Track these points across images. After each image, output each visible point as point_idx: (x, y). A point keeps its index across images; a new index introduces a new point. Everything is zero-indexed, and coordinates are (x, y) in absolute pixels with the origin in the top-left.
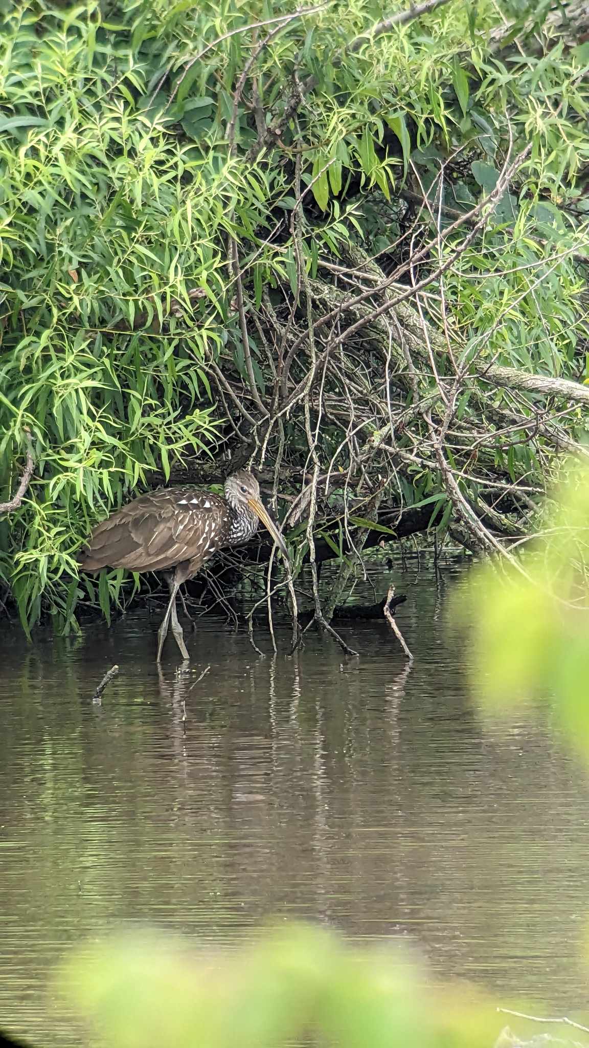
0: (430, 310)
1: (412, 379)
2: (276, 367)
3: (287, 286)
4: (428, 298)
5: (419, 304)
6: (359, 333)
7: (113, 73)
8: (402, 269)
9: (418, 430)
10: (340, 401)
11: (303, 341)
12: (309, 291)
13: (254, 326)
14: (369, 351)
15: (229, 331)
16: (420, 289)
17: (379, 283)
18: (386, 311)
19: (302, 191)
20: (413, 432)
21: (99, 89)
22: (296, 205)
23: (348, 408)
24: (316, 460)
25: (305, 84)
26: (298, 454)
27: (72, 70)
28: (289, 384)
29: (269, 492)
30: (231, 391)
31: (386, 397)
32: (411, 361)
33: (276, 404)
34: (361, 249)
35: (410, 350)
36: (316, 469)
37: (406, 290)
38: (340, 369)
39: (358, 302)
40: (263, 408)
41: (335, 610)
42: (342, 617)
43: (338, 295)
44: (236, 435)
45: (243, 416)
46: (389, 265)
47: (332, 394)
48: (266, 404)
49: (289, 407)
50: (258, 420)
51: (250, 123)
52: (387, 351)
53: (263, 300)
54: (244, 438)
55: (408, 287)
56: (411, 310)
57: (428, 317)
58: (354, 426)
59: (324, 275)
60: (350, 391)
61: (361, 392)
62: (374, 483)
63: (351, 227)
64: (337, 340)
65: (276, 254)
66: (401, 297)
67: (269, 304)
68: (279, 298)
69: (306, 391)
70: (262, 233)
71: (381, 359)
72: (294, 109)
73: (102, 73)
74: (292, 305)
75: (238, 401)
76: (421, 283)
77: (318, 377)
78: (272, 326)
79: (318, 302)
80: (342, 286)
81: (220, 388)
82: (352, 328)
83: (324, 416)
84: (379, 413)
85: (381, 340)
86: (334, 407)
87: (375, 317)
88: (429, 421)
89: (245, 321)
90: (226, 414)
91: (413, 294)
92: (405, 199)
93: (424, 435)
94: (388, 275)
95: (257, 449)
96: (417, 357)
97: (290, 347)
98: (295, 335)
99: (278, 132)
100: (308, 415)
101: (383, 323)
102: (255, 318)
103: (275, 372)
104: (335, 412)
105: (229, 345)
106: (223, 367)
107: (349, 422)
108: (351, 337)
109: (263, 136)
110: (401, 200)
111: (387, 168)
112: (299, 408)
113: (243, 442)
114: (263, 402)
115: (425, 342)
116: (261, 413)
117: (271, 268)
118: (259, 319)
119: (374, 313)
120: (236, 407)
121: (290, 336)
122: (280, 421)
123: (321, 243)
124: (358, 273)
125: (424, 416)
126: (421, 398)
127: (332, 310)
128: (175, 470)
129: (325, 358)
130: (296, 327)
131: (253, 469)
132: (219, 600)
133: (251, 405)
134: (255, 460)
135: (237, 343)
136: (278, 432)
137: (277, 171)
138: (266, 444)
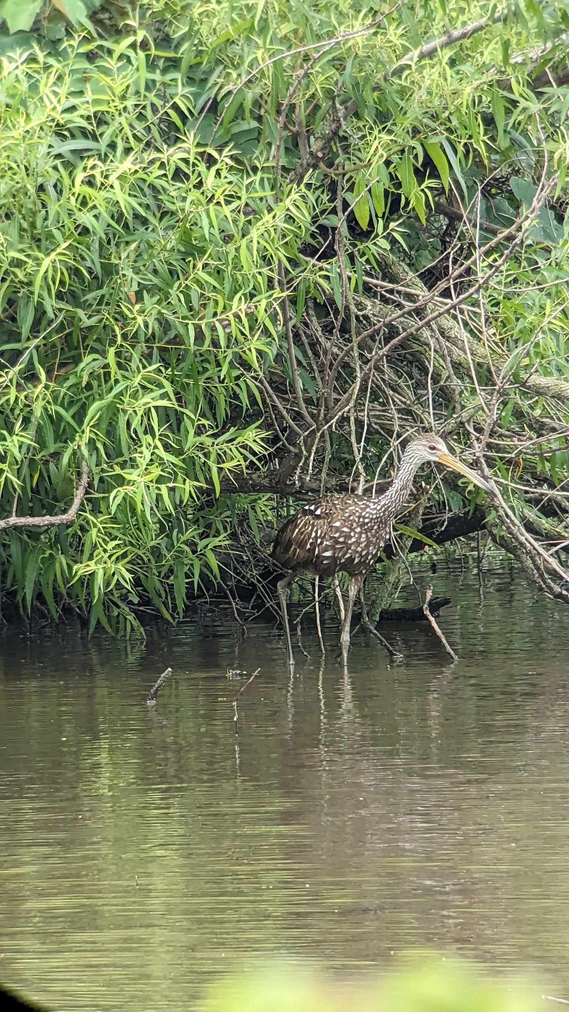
0: (470, 322)
1: (454, 390)
2: (322, 379)
3: (332, 302)
4: (468, 310)
5: (459, 316)
6: (402, 345)
7: (163, 97)
8: (442, 285)
9: (460, 438)
10: (384, 411)
11: (348, 354)
12: (353, 308)
13: (300, 340)
14: (411, 363)
16: (460, 302)
17: (420, 298)
18: (428, 324)
19: (344, 211)
20: (455, 440)
21: (149, 113)
22: (340, 222)
23: (392, 418)
24: (361, 470)
25: (346, 108)
26: (343, 462)
27: (123, 98)
28: (335, 395)
30: (278, 402)
31: (429, 406)
32: (452, 372)
33: (322, 415)
34: (403, 264)
35: (451, 361)
36: (362, 479)
37: (446, 304)
38: (383, 380)
39: (402, 316)
40: (309, 419)
41: (381, 612)
42: (387, 619)
43: (381, 309)
44: (283, 445)
45: (290, 427)
46: (430, 279)
47: (376, 404)
48: (313, 416)
49: (335, 420)
50: (304, 431)
51: (293, 145)
52: (429, 362)
53: (308, 315)
54: (291, 448)
55: (448, 301)
56: (452, 322)
57: (468, 328)
58: (399, 436)
59: (368, 289)
60: (394, 401)
61: (405, 403)
62: (418, 490)
63: (393, 242)
64: (381, 353)
65: (321, 269)
66: (442, 310)
67: (314, 319)
68: (324, 314)
69: (352, 404)
70: (309, 250)
71: (424, 370)
72: (335, 133)
73: (152, 96)
74: (336, 319)
75: (285, 413)
76: (461, 297)
77: (363, 389)
78: (317, 339)
79: (361, 318)
80: (385, 300)
81: (268, 400)
82: (395, 341)
83: (369, 425)
84: (422, 422)
85: (423, 351)
86: (378, 417)
87: (418, 330)
88: (472, 430)
89: (291, 335)
90: (273, 425)
91: (454, 307)
92: (446, 214)
93: (466, 444)
94: (430, 289)
95: (304, 459)
96: (457, 366)
97: (335, 360)
98: (340, 348)
99: (320, 155)
100: (353, 428)
101: (425, 336)
102: (301, 332)
103: (320, 383)
104: (379, 421)
105: (278, 358)
106: (271, 380)
107: (393, 432)
108: (395, 348)
109: (306, 159)
110: (442, 216)
111: (426, 190)
112: (345, 419)
113: (290, 452)
114: (309, 413)
115: (466, 354)
116: (307, 424)
117: (315, 282)
118: (305, 333)
119: (416, 326)
120: (283, 417)
121: (335, 350)
122: (326, 432)
123: (363, 260)
124: (400, 288)
125: (466, 425)
126: (463, 407)
127: (375, 325)
128: (225, 481)
129: (370, 370)
130: (341, 340)
131: (300, 479)
132: (268, 605)
133: (297, 416)
134: (302, 468)
135: (287, 355)
136: (324, 442)
137: (321, 190)
138: (313, 454)
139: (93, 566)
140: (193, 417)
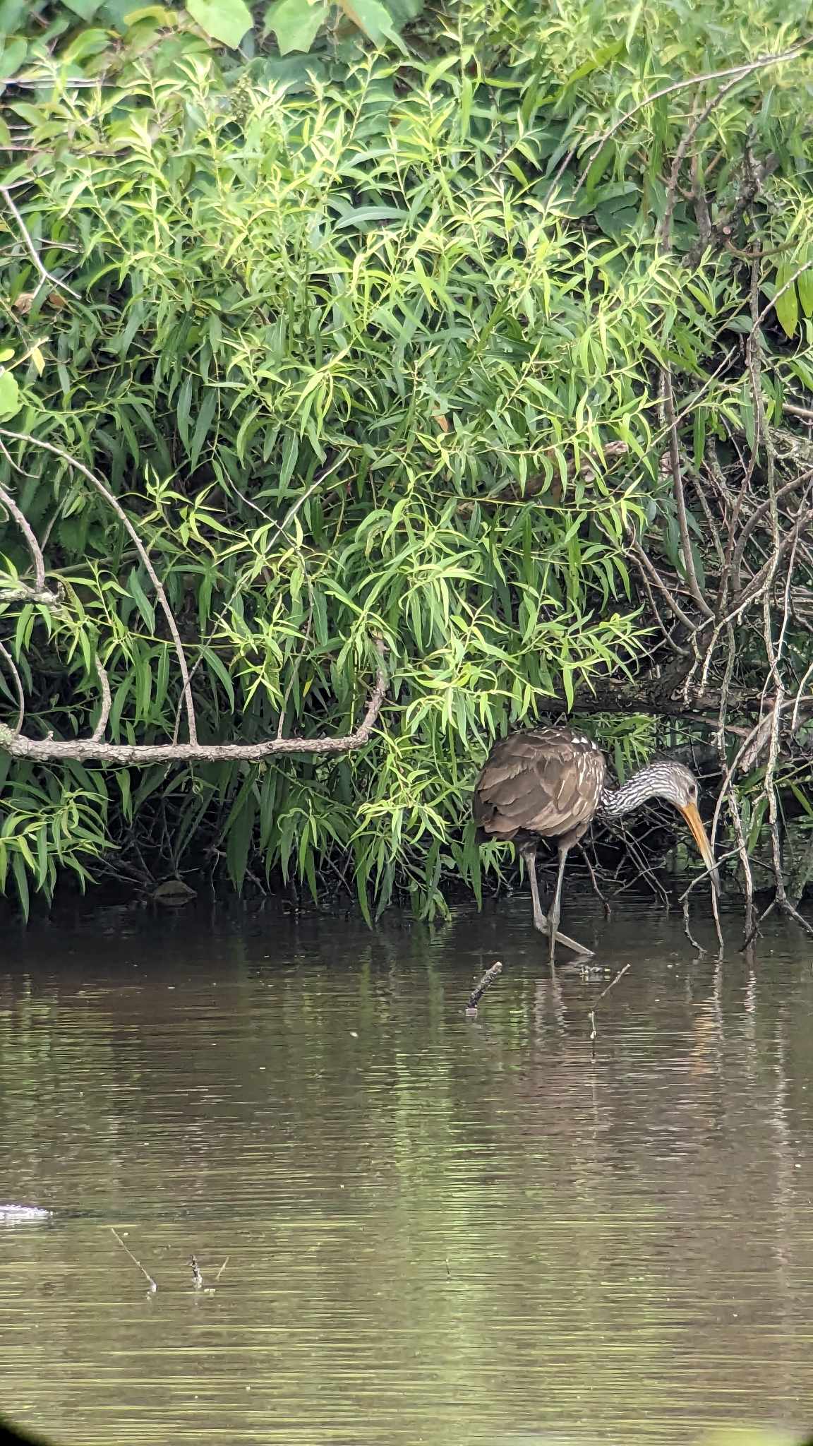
2: (725, 551)
3: (742, 440)
7: (499, 143)
11: (762, 515)
12: (771, 447)
13: (695, 494)
15: (658, 502)
19: (761, 308)
21: (479, 167)
22: (754, 325)
24: (779, 681)
25: (764, 164)
26: (754, 672)
27: (442, 142)
28: (743, 574)
29: (713, 723)
30: (660, 583)
33: (724, 602)
36: (779, 694)
40: (705, 607)
41: (806, 887)
43: (811, 450)
44: (668, 644)
45: (677, 618)
47: (802, 588)
48: (711, 604)
49: (741, 608)
50: (698, 624)
51: (687, 215)
53: (707, 458)
54: (679, 649)
59: (794, 423)
64: (810, 514)
65: (726, 395)
67: (716, 464)
68: (729, 457)
69: (767, 584)
70: (708, 365)
72: (749, 199)
74: (747, 465)
75: (670, 597)
77: (783, 565)
78: (719, 494)
79: (783, 464)
81: (646, 580)
83: (792, 619)
86: (805, 608)
89: (681, 487)
90: (654, 615)
95: (696, 664)
97: (744, 523)
98: (751, 506)
99: (727, 231)
100: (768, 618)
102: (696, 483)
103: (722, 556)
104: (806, 614)
105: (659, 520)
106: (651, 550)
109: (707, 234)
112: (756, 609)
113: (676, 654)
114: (705, 599)
116: (702, 614)
117: (719, 412)
118: (702, 484)
120: (669, 605)
121: (745, 509)
122: (730, 625)
127: (801, 474)
128: (582, 693)
129: (793, 539)
130: (753, 495)
131: (692, 693)
132: (642, 873)
133: (689, 604)
134: (693, 679)
136: (727, 640)
137: (728, 280)
138: (709, 657)
139: (387, 806)
140: (536, 595)
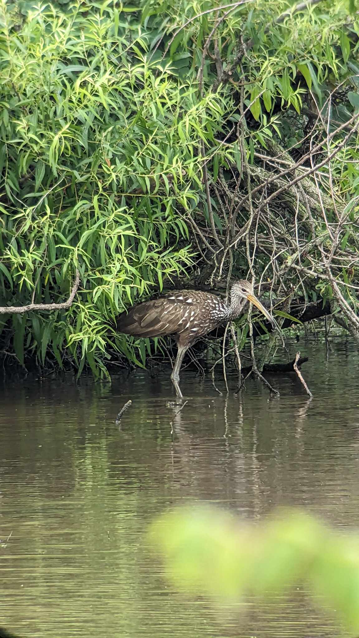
0: (322, 183)
1: (311, 225)
2: (228, 218)
3: (235, 169)
4: (321, 175)
5: (316, 179)
6: (278, 197)
7: (129, 39)
8: (305, 157)
9: (315, 256)
10: (267, 239)
11: (244, 202)
12: (249, 171)
13: (214, 193)
14: (284, 208)
15: (200, 196)
16: (316, 169)
17: (291, 166)
18: (296, 184)
19: (244, 110)
20: (312, 257)
21: (120, 49)
22: (241, 119)
23: (272, 243)
24: (253, 274)
25: (247, 44)
26: (240, 271)
28: (235, 229)
29: (223, 294)
30: (200, 233)
31: (295, 236)
32: (310, 214)
33: (228, 241)
34: (280, 146)
35: (310, 207)
36: (253, 279)
37: (308, 171)
38: (267, 219)
39: (278, 178)
40: (219, 243)
41: (264, 366)
42: (268, 371)
43: (265, 174)
44: (203, 260)
45: (207, 248)
46: (297, 155)
47: (262, 234)
48: (222, 241)
49: (236, 242)
50: (216, 251)
51: (213, 69)
52: (296, 208)
53: (219, 177)
54: (208, 262)
55: (309, 169)
56: (310, 183)
57: (322, 187)
58: (276, 254)
59: (258, 162)
60: (273, 232)
61: (280, 233)
62: (288, 289)
63: (274, 132)
64: (265, 201)
65: (228, 148)
66: (305, 174)
67: (223, 180)
68: (230, 176)
69: (247, 232)
70: (220, 136)
71: (292, 213)
72: (240, 59)
73: (123, 39)
74: (237, 180)
75: (204, 239)
76: (317, 166)
77: (254, 224)
78: (225, 193)
79: (254, 178)
80: (269, 168)
81: (194, 231)
82: (275, 194)
83: (257, 248)
84: (291, 246)
85: (292, 201)
86: (263, 242)
87: (289, 187)
88: (322, 251)
89: (209, 190)
90: (197, 247)
91: (312, 173)
92: (307, 115)
93: (318, 259)
94: (296, 162)
95: (216, 268)
96: (314, 210)
97: (236, 205)
98: (239, 198)
99: (230, 73)
100: (248, 247)
101: (293, 191)
102: (215, 188)
103: (227, 221)
104: (264, 245)
105: (200, 205)
106: (195, 218)
107: (272, 252)
108: (273, 200)
109: (221, 76)
110: (304, 116)
111: (298, 95)
112: (242, 243)
113: (207, 264)
114: (219, 239)
115: (319, 203)
116: (218, 246)
117: (225, 157)
118: (218, 189)
119: (288, 185)
120: (203, 243)
121: (237, 199)
122: (230, 251)
123: (255, 141)
124: (278, 160)
125: (319, 247)
126: (317, 236)
127: (263, 182)
128: (166, 282)
129: (258, 212)
130: (240, 193)
131: (214, 281)
132: (193, 361)
133: (212, 241)
134: (215, 275)
135: (205, 203)
136: (229, 258)
137: (229, 98)
138: (222, 265)
139: (81, 336)
140: (146, 240)
